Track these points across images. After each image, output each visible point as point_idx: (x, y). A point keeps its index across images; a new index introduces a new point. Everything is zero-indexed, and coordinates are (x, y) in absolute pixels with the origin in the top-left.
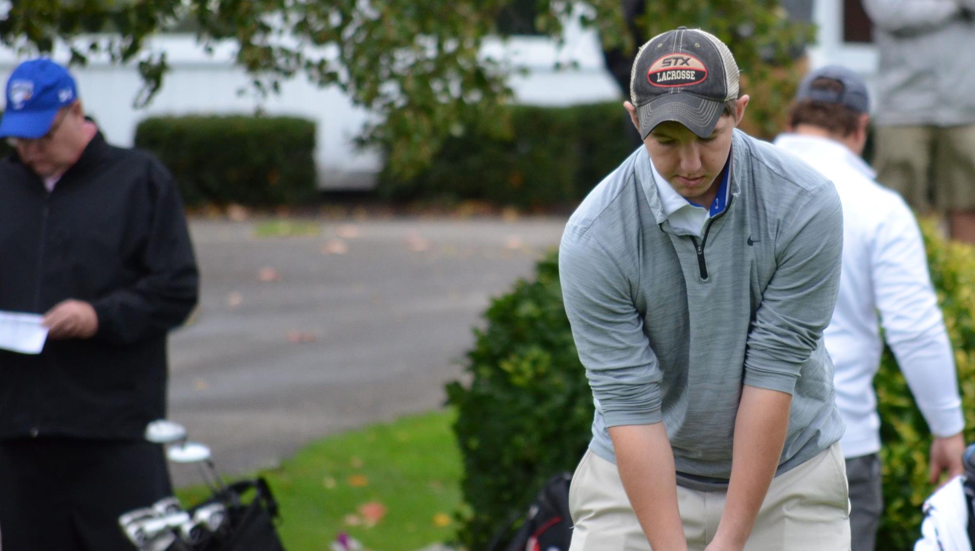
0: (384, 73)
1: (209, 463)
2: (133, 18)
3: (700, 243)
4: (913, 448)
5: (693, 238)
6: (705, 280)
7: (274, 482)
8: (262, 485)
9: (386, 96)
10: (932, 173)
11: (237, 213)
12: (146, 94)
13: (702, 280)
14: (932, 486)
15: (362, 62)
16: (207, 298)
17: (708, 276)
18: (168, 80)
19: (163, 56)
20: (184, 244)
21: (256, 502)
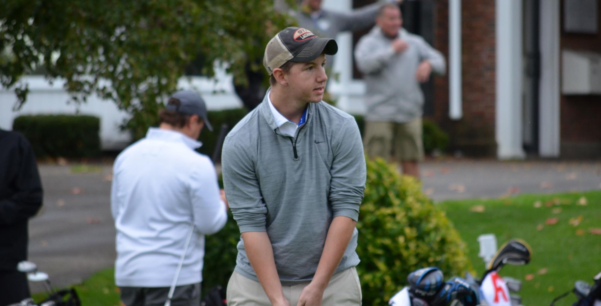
0: (133, 94)
1: (48, 281)
2: (12, 69)
3: (294, 141)
4: (385, 274)
5: (290, 138)
6: (296, 159)
7: (79, 290)
8: (73, 292)
9: (134, 106)
10: (394, 142)
11: (62, 162)
12: (19, 104)
13: (295, 159)
14: (394, 292)
15: (123, 88)
16: (47, 202)
17: (298, 157)
18: (29, 97)
19: (27, 85)
20: (36, 177)
21: (70, 300)
